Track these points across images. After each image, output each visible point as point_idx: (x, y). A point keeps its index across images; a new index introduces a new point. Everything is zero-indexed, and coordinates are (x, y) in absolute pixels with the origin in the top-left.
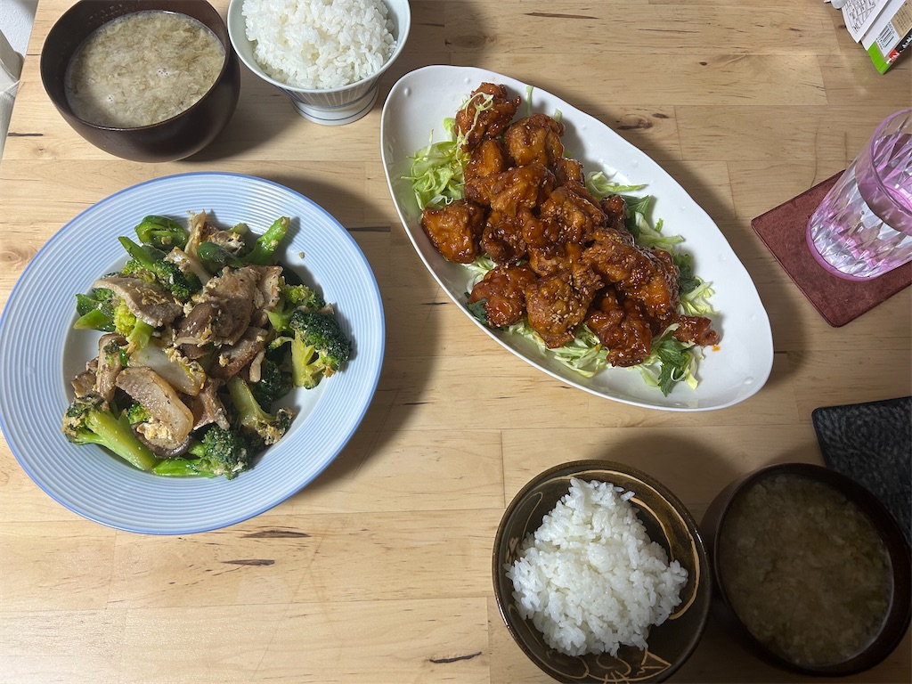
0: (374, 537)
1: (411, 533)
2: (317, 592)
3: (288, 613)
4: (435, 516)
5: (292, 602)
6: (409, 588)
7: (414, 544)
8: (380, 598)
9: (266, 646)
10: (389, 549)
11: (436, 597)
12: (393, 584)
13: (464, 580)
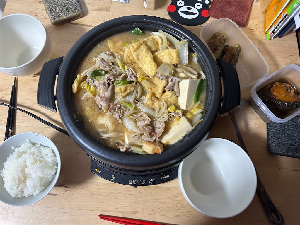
0: (89, 190)
1: (101, 190)
2: (69, 206)
3: (60, 212)
4: (109, 185)
5: (61, 208)
6: (98, 207)
7: (101, 193)
8: (88, 209)
9: (51, 221)
10: (93, 194)
11: (106, 211)
12: (93, 206)
13: (116, 207)
